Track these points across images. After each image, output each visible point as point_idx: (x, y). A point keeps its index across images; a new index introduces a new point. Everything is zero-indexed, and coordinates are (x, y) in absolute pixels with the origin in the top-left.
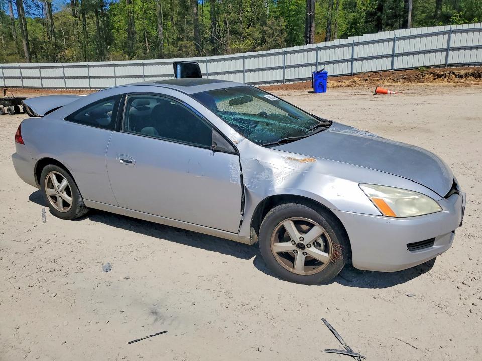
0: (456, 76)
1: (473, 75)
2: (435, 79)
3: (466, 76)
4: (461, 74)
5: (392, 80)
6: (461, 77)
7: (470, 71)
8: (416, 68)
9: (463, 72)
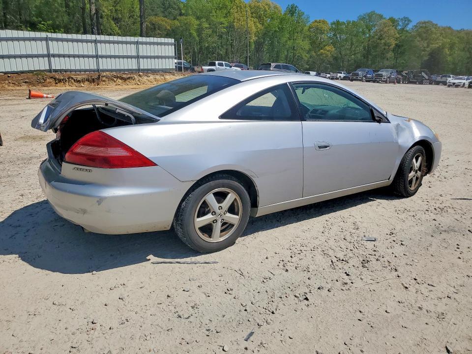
0: (74, 80)
1: (88, 80)
2: (57, 83)
3: (83, 81)
4: (79, 79)
5: (13, 83)
6: (79, 81)
7: (85, 77)
8: (32, 72)
9: (79, 78)
